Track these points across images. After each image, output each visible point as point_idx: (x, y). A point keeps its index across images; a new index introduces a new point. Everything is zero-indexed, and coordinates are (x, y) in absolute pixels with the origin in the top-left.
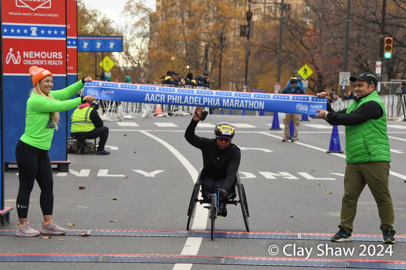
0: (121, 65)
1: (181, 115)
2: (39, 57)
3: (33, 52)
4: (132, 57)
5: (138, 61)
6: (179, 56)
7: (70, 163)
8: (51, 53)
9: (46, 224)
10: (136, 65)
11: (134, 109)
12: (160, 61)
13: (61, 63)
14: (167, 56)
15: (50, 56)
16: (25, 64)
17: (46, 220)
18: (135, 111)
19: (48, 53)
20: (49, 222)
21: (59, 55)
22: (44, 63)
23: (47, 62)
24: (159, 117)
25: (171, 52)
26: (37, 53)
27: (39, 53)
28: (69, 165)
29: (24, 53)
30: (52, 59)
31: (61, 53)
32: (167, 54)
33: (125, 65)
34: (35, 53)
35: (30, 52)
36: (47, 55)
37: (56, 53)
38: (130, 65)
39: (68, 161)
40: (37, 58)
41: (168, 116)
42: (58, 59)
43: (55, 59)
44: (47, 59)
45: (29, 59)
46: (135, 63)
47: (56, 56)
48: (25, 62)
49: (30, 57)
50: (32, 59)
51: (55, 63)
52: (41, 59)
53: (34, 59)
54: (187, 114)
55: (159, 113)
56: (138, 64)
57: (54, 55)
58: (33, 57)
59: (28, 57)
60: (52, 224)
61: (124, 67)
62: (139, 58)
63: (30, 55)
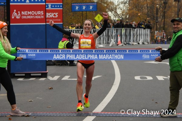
0: (112, 19)
1: (132, 45)
2: (31, 14)
3: (27, 12)
4: (118, 14)
5: (122, 16)
6: (143, 13)
7: (47, 73)
8: (37, 12)
9: (14, 110)
10: (121, 19)
11: (105, 42)
12: (133, 16)
13: (43, 17)
14: (137, 13)
15: (36, 13)
16: (22, 18)
17: (13, 108)
18: (105, 43)
19: (35, 12)
20: (15, 109)
21: (42, 13)
22: (33, 17)
23: (35, 17)
24: (120, 46)
25: (139, 11)
26: (29, 12)
27: (30, 12)
28: (48, 74)
29: (22, 12)
30: (38, 15)
31: (43, 12)
32: (137, 12)
33: (114, 19)
34: (28, 12)
35: (26, 12)
36: (35, 13)
37: (40, 12)
38: (117, 19)
39: (47, 71)
40: (29, 15)
41: (124, 45)
42: (41, 15)
43: (39, 15)
44: (35, 15)
45: (25, 15)
46: (120, 17)
47: (40, 13)
48: (23, 17)
49: (26, 14)
50: (26, 15)
51: (39, 17)
52: (32, 15)
53: (28, 15)
54: (136, 44)
55: (119, 43)
56: (122, 18)
57: (39, 13)
58: (27, 14)
59: (24, 14)
60: (17, 110)
61: (114, 20)
62: (122, 14)
63: (26, 13)
